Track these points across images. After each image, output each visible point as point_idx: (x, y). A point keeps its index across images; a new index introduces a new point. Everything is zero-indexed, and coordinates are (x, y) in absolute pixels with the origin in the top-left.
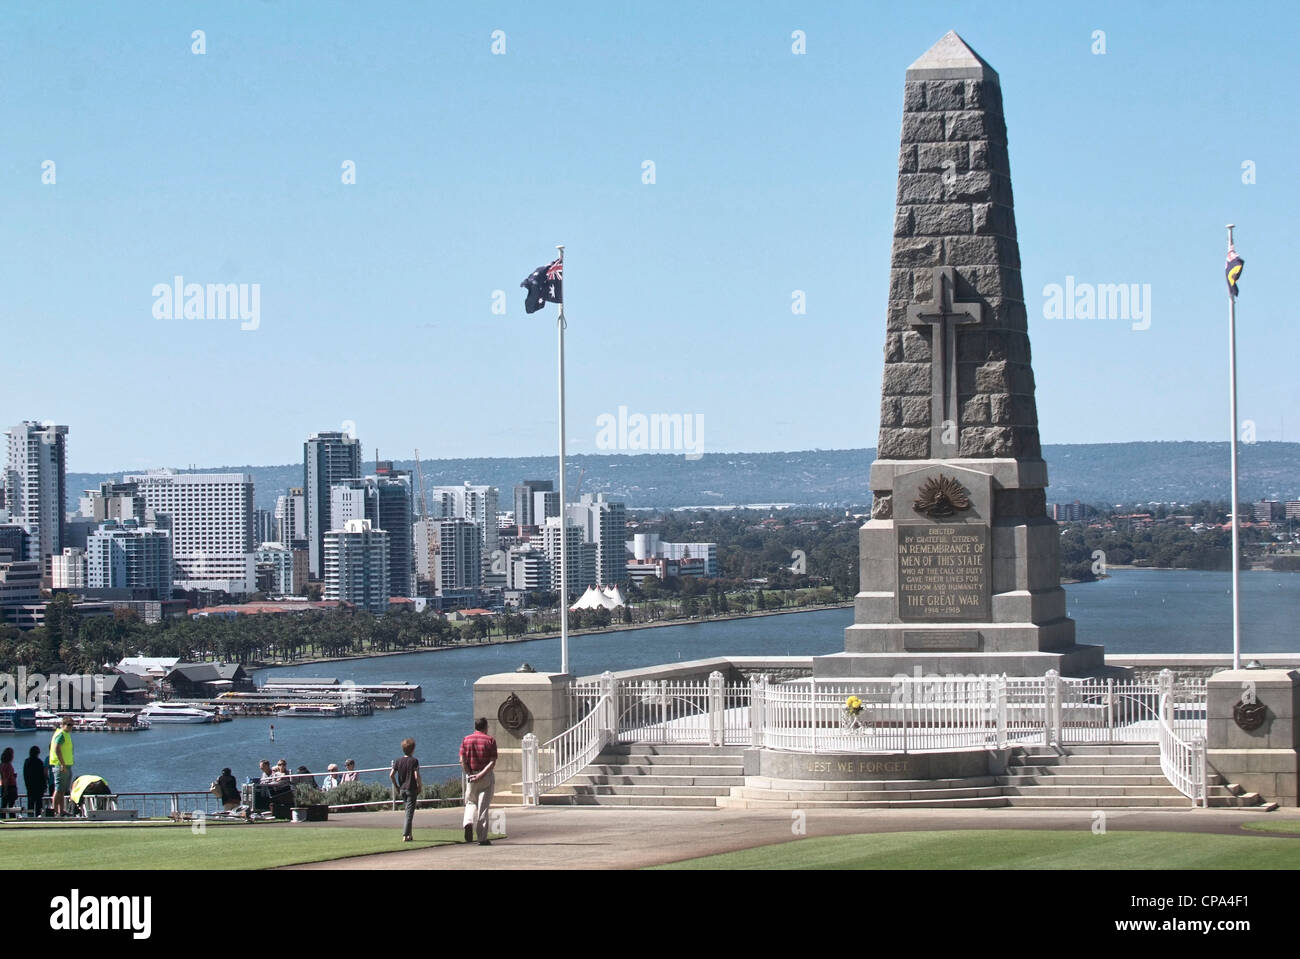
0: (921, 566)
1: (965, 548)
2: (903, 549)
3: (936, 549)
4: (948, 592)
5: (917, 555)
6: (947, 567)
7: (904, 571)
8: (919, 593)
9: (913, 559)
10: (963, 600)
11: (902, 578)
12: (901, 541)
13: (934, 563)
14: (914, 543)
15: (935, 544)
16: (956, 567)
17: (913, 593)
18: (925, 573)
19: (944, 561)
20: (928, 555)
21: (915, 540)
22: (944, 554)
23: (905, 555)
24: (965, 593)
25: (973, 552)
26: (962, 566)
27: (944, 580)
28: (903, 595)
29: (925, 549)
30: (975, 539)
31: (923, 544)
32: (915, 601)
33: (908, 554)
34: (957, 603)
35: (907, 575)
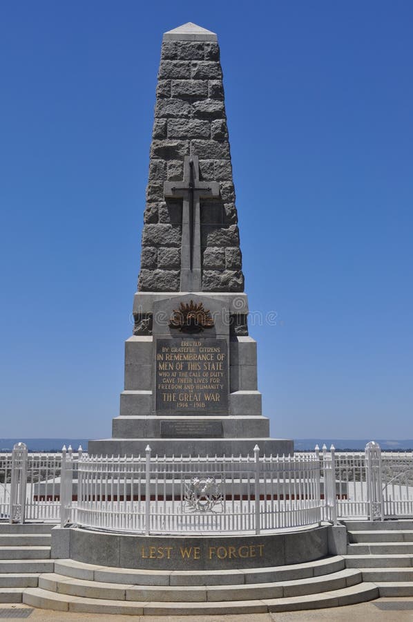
0: (175, 370)
1: (209, 357)
2: (160, 357)
3: (187, 358)
4: (195, 391)
5: (171, 362)
6: (195, 371)
7: (160, 375)
8: (172, 391)
9: (168, 365)
10: (207, 398)
11: (159, 380)
12: (159, 351)
13: (185, 368)
14: (169, 352)
15: (186, 354)
16: (202, 372)
17: (168, 391)
18: (178, 375)
19: (193, 367)
20: (180, 361)
21: (170, 350)
22: (192, 361)
23: (162, 362)
24: (209, 391)
25: (215, 361)
26: (207, 370)
27: (193, 381)
28: (159, 394)
29: (178, 358)
30: (217, 350)
31: (177, 354)
32: (169, 398)
33: (164, 360)
34: (203, 399)
35: (163, 377)
